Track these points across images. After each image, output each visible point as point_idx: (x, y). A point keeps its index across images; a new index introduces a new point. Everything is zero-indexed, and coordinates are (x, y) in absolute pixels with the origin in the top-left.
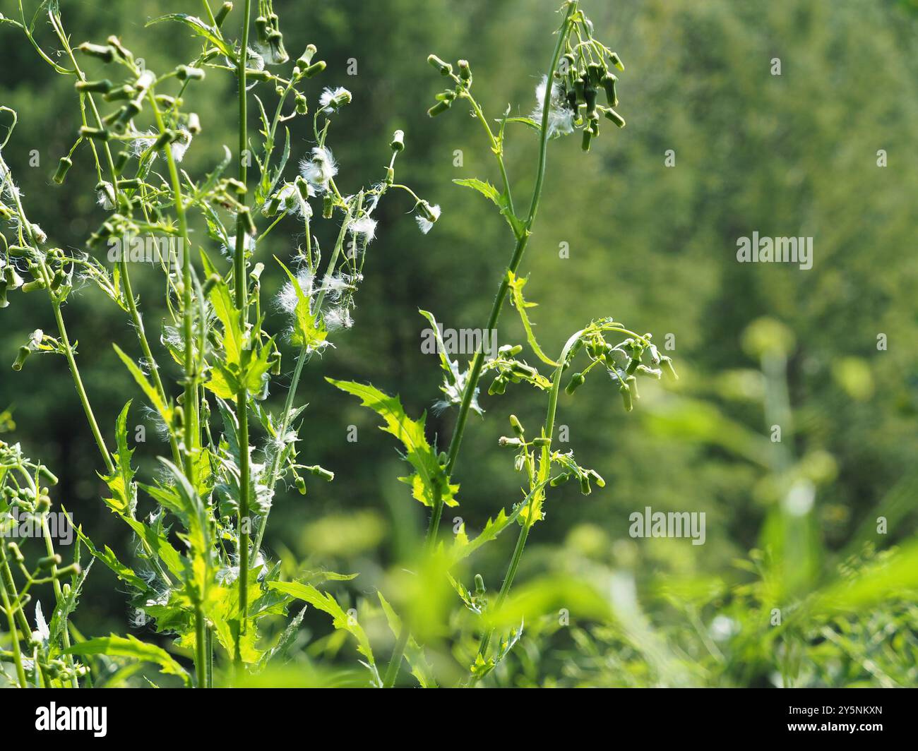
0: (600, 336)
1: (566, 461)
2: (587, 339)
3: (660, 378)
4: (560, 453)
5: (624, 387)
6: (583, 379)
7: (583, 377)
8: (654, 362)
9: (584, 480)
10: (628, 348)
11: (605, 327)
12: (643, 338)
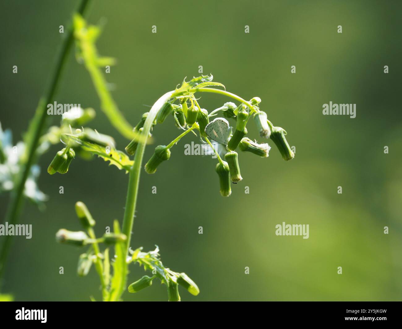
0: (193, 99)
1: (150, 261)
2: (177, 102)
3: (267, 155)
4: (142, 251)
5: (221, 165)
6: (169, 153)
7: (168, 150)
8: (263, 134)
9: (172, 285)
10: (229, 114)
11: (201, 87)
12: (249, 103)
